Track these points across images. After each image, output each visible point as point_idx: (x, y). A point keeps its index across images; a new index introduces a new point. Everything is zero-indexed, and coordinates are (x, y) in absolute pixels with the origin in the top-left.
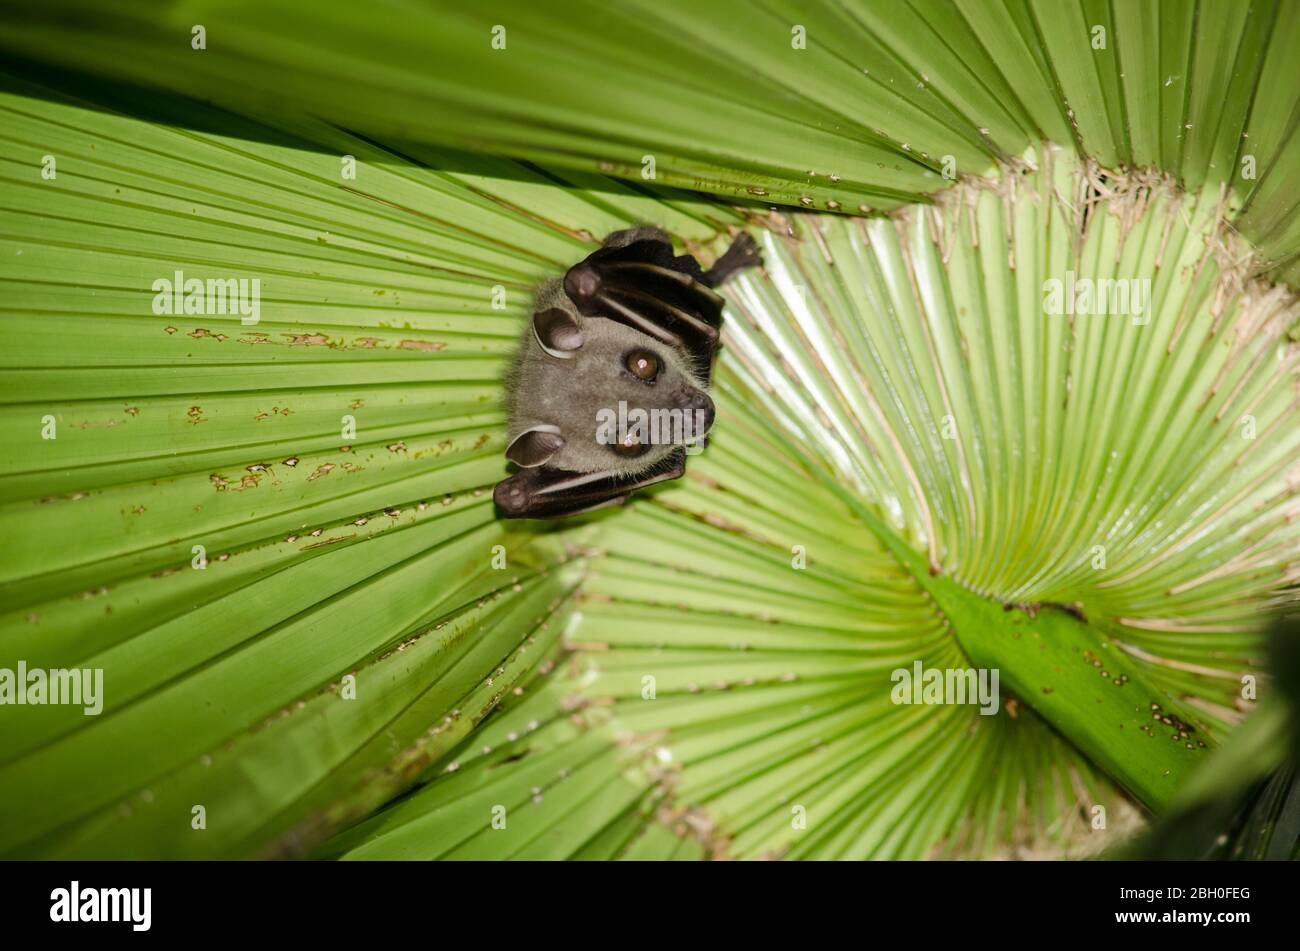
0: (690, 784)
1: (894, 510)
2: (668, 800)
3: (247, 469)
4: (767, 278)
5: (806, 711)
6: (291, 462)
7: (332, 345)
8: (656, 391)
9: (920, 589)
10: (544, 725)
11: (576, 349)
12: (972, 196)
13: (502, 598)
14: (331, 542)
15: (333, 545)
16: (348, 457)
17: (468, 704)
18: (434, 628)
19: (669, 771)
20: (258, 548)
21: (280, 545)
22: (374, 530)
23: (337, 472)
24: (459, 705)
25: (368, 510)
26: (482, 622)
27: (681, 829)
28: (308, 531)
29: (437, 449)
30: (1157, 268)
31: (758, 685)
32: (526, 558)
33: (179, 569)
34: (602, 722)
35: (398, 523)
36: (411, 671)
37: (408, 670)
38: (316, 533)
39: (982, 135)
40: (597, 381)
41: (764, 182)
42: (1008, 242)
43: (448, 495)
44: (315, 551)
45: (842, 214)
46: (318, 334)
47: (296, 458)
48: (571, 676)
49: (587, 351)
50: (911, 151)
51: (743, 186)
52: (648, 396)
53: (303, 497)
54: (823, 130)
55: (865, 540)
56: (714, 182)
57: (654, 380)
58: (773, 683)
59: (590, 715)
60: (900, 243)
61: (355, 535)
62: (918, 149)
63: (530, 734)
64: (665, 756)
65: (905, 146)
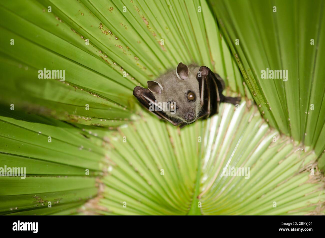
0: (109, 179)
1: (205, 178)
2: (101, 177)
3: (108, 30)
4: (234, 110)
5: (145, 193)
6: (116, 38)
7: (148, 27)
8: (188, 104)
9: (192, 197)
10: (97, 137)
11: (182, 79)
12: (288, 142)
13: (120, 107)
14: (106, 61)
15: (106, 62)
16: (126, 49)
17: (94, 120)
18: (104, 98)
19: (108, 172)
20: (93, 46)
21: (98, 50)
22: (115, 68)
23: (122, 50)
24: (93, 118)
25: (119, 64)
26: (112, 107)
27: (97, 185)
28: (105, 54)
29: (142, 67)
30: (304, 196)
31: (142, 178)
32: (132, 105)
33: (77, 33)
34: (107, 149)
35: (120, 72)
36: (91, 101)
37: (91, 100)
38: (106, 56)
39: (304, 135)
40: (179, 89)
41: (258, 94)
42: (284, 158)
43: (134, 78)
44: (102, 59)
45: (262, 116)
46: (148, 22)
47: (118, 38)
48: (113, 135)
49: (184, 82)
50: (289, 122)
51: (253, 90)
52: (185, 103)
53: (110, 47)
54: (279, 98)
55: (193, 176)
56: (250, 82)
57: (190, 101)
58: (145, 181)
59: (107, 145)
60: (266, 134)
61: (111, 65)
62: (291, 122)
63: (93, 136)
64: (110, 169)
65: (289, 119)
